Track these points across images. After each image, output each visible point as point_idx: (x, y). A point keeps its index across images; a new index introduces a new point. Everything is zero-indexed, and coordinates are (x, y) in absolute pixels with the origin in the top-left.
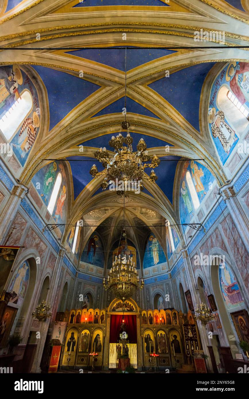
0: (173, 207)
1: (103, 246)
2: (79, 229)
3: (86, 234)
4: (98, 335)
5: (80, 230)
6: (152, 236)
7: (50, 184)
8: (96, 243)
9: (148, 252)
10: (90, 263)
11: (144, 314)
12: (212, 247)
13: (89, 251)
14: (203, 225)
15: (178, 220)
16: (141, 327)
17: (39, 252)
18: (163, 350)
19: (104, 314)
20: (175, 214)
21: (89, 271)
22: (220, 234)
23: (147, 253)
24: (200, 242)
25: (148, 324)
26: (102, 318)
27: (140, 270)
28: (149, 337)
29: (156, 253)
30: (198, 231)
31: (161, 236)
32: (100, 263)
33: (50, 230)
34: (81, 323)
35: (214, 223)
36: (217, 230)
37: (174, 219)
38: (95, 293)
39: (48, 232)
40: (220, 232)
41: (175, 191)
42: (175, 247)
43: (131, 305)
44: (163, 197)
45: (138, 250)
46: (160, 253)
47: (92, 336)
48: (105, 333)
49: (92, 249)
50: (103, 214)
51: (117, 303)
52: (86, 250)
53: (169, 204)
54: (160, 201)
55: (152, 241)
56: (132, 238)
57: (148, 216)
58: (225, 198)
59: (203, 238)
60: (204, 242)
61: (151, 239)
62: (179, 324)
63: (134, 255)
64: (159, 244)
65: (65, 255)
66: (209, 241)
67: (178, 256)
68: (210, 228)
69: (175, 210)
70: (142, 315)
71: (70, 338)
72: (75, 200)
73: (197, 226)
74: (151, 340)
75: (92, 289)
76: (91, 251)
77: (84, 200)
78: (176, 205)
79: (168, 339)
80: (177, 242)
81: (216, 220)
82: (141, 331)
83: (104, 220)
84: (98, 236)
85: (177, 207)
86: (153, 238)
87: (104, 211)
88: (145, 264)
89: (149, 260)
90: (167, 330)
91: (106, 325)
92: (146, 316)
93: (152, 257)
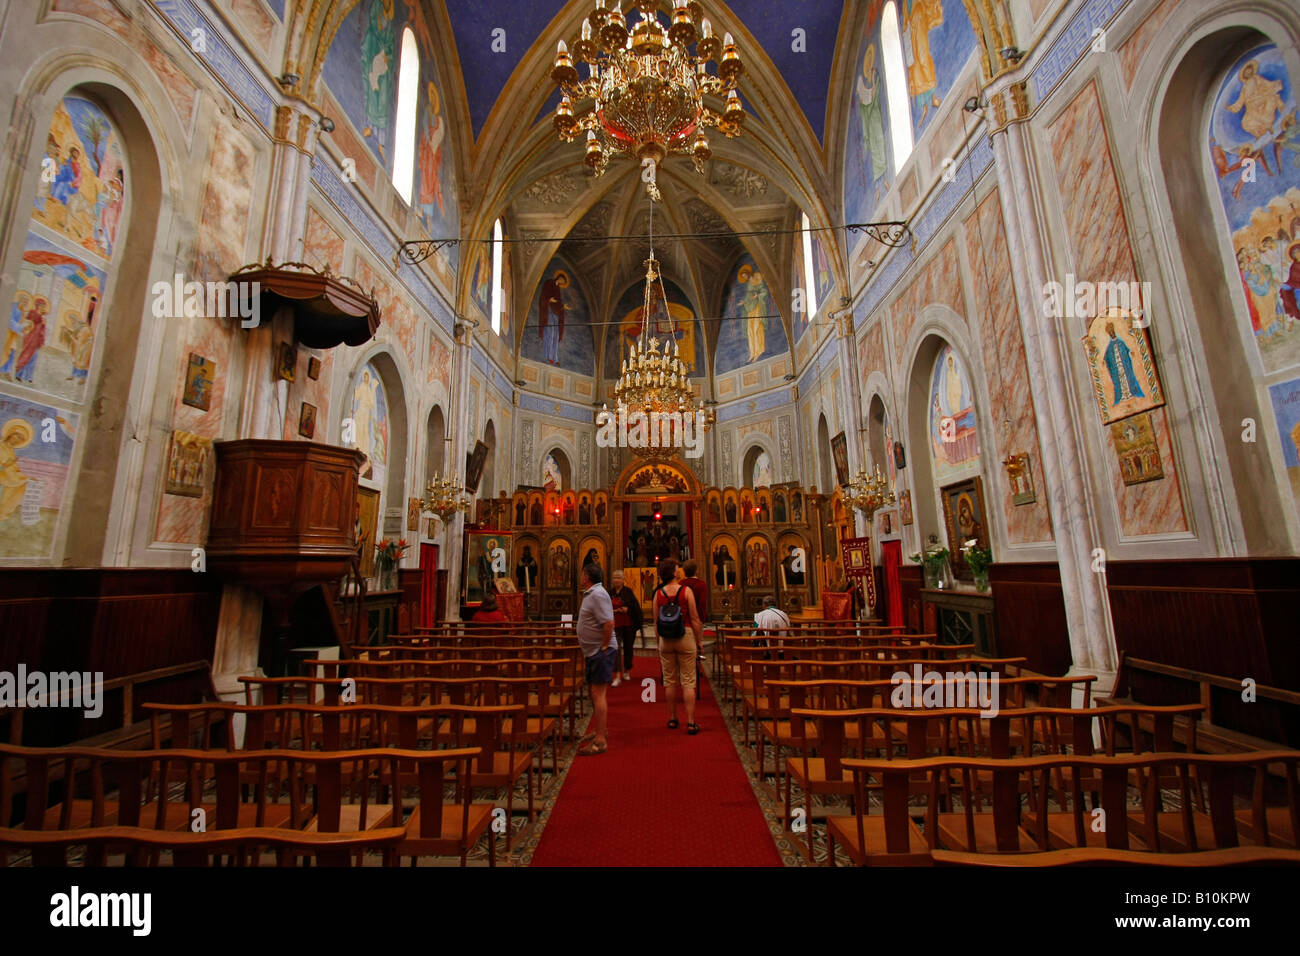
0: (823, 157)
1: (586, 308)
2: (504, 251)
3: (527, 266)
4: (593, 550)
5: (507, 254)
6: (747, 267)
7: (385, 81)
8: (562, 297)
9: (732, 322)
10: (551, 362)
11: (714, 500)
12: (927, 301)
13: (543, 324)
14: (911, 226)
15: (837, 207)
16: (704, 529)
17: (399, 335)
19: (605, 500)
20: (829, 184)
21: (552, 388)
22: (957, 260)
23: (728, 326)
24: (893, 286)
26: (600, 511)
27: (706, 379)
28: (724, 551)
29: (756, 322)
30: (895, 249)
31: (775, 265)
32: (581, 361)
33: (416, 263)
34: (544, 522)
35: (946, 221)
36: (950, 244)
37: (822, 202)
38: (575, 448)
39: (412, 269)
40: (957, 253)
41: (835, 87)
42: (819, 302)
43: (676, 476)
44: (793, 114)
45: (701, 317)
46: (770, 323)
47: (577, 553)
48: (609, 545)
49: (553, 319)
50: (580, 191)
51: (638, 472)
52: (536, 323)
53: (808, 143)
54: (778, 131)
55: (745, 285)
56: (682, 277)
57: (735, 194)
58: (994, 126)
59: (904, 272)
60: (904, 287)
61: (742, 278)
63: (688, 332)
64: (769, 294)
65: (475, 342)
66: (923, 280)
67: (824, 332)
68: (931, 238)
69: (830, 171)
70: (709, 502)
71: (522, 560)
72: (475, 139)
73: (894, 230)
74: (730, 559)
75: (566, 439)
76: (551, 323)
77: (506, 140)
78: (836, 146)
80: (824, 286)
81: (954, 211)
82: (703, 538)
83: (581, 212)
84: (569, 271)
85: (838, 154)
86: (751, 274)
87: (582, 178)
88: (721, 359)
89: (734, 346)
90: (772, 536)
91: (613, 528)
92: (719, 502)
93: (743, 336)
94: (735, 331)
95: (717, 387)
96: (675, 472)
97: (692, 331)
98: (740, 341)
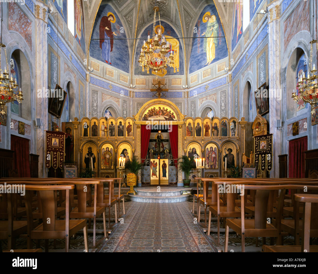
1: (125, 35)
3: (91, 3)
4: (125, 150)
8: (112, 28)
10: (107, 62)
11: (190, 124)
13: (102, 40)
16: (184, 140)
18: (211, 166)
19: (131, 124)
21: (108, 75)
23: (197, 47)
25: (194, 136)
26: (129, 129)
27: (184, 76)
28: (194, 151)
31: (224, 6)
32: (123, 64)
34: (99, 135)
38: (120, 108)
43: (170, 111)
45: (183, 43)
47: (117, 151)
48: (134, 148)
51: (150, 109)
55: (206, 24)
56: (174, 20)
61: (206, 18)
62: (238, 135)
63: (176, 52)
64: (219, 26)
70: (187, 125)
71: (88, 154)
74: (197, 155)
75: (115, 102)
76: (106, 40)
79: (220, 153)
82: (183, 144)
86: (209, 17)
88: (192, 66)
89: (199, 58)
90: (220, 143)
91: (135, 138)
92: (192, 126)
93: (204, 51)
94: (200, 49)
95: (190, 80)
96: (169, 109)
97: (178, 51)
98: (202, 54)
